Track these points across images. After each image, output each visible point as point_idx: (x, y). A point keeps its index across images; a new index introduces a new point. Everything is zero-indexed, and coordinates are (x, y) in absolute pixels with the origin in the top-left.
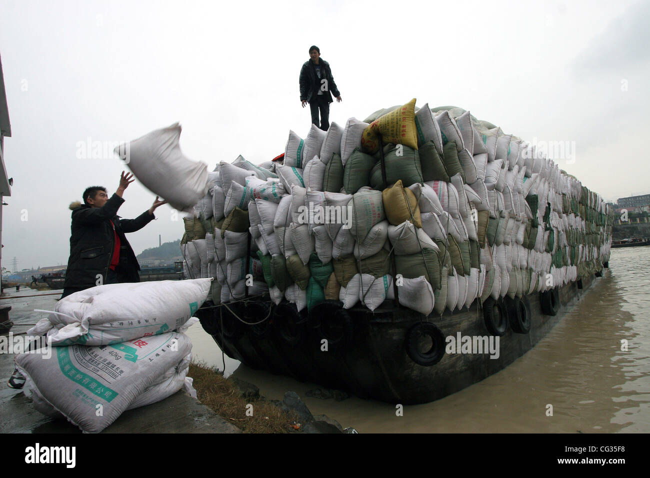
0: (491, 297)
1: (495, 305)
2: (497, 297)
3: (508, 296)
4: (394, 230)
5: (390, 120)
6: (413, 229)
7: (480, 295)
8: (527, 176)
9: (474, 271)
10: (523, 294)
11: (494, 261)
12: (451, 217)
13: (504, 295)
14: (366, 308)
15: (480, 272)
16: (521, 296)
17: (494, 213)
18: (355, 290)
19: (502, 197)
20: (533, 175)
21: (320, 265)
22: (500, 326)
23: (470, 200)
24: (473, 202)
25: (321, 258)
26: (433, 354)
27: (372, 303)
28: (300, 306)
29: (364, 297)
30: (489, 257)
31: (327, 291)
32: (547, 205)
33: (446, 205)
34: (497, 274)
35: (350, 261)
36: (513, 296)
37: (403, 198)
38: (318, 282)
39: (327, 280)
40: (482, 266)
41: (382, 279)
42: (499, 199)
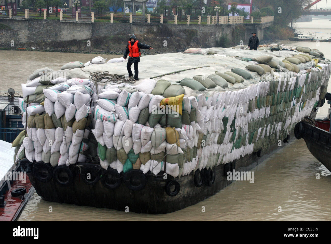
0: (198, 170)
1: (199, 172)
2: (200, 169)
3: (205, 168)
4: (169, 146)
5: (174, 101)
6: (177, 147)
7: (194, 169)
8: (224, 108)
9: (194, 159)
10: (213, 167)
11: (202, 154)
12: (189, 140)
13: (204, 168)
14: (153, 174)
15: (196, 159)
16: (211, 168)
17: (205, 133)
18: (148, 166)
19: (210, 124)
20: (228, 106)
21: (134, 154)
22: (200, 182)
23: (197, 130)
24: (198, 131)
25: (135, 152)
26: (175, 192)
27: (156, 172)
28: (119, 171)
29: (153, 169)
30: (200, 152)
31: (134, 165)
32: (234, 119)
33: (188, 135)
34: (203, 159)
35: (148, 155)
36: (208, 168)
37: (175, 135)
38: (131, 162)
39: (136, 161)
40: (197, 157)
41: (161, 163)
42: (209, 125)
